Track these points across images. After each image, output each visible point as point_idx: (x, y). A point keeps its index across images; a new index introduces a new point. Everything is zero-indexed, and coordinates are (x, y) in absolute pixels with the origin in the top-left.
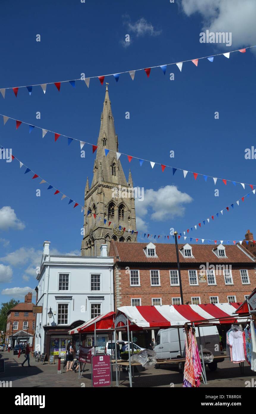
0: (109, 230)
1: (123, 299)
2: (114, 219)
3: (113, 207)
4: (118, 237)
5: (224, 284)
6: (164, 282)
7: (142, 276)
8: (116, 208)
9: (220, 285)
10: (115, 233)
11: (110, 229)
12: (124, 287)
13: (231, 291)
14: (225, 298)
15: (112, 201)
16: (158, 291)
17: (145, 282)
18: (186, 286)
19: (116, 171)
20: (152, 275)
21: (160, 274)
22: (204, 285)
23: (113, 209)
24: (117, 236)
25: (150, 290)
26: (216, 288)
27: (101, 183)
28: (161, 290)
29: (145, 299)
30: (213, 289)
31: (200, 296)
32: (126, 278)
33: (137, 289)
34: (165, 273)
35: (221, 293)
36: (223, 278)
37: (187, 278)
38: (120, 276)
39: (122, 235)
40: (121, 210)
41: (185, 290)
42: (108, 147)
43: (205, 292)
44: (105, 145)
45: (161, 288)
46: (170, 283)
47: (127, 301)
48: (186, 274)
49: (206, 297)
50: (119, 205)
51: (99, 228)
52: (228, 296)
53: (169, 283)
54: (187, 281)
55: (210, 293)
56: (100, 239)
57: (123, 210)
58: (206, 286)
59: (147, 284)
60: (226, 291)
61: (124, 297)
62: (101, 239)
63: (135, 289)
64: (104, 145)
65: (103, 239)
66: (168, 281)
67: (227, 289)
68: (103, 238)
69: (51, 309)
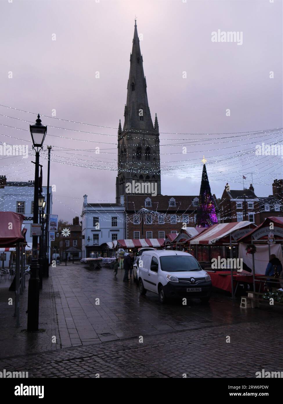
3: (140, 150)
4: (144, 176)
6: (154, 222)
7: (141, 218)
8: (143, 151)
10: (141, 173)
15: (140, 145)
18: (168, 224)
19: (143, 116)
20: (147, 218)
21: (152, 217)
22: (180, 224)
25: (146, 227)
27: (129, 131)
28: (153, 226)
31: (177, 230)
32: (131, 220)
33: (138, 226)
34: (156, 216)
36: (194, 220)
38: (128, 218)
39: (148, 174)
41: (168, 227)
42: (136, 92)
47: (132, 233)
48: (169, 217)
50: (145, 148)
54: (169, 221)
57: (149, 152)
61: (130, 230)
64: (133, 91)
66: (157, 221)
68: (131, 178)
69: (89, 237)
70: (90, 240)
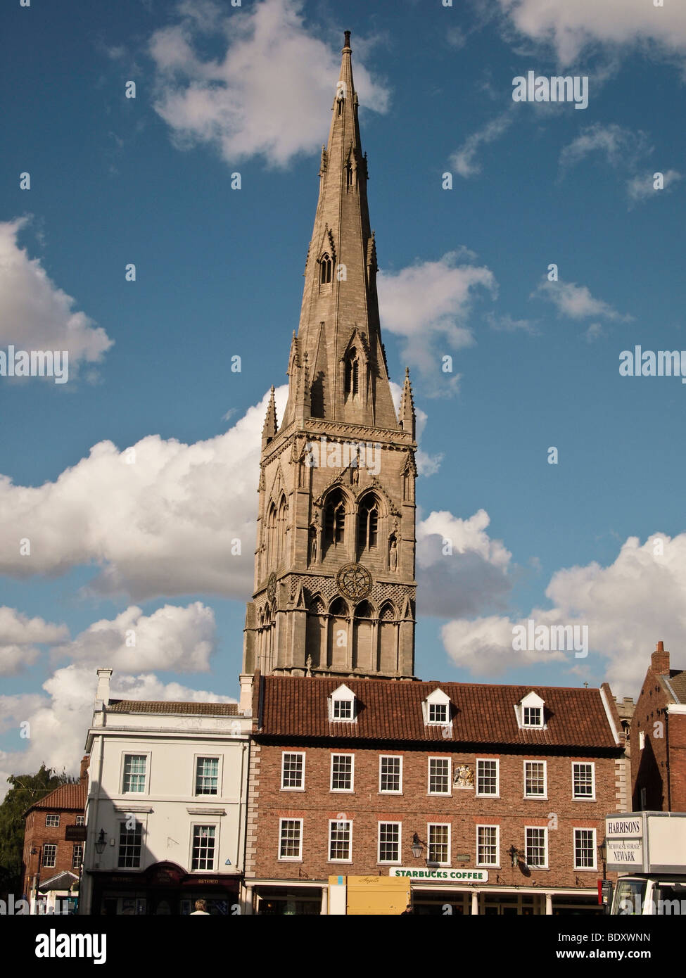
0: (323, 582)
1: (261, 819)
2: (343, 542)
3: (341, 503)
4: (350, 603)
5: (521, 798)
6: (362, 784)
7: (311, 766)
8: (351, 507)
9: (510, 800)
10: (341, 590)
11: (326, 577)
12: (265, 790)
13: (537, 815)
14: (518, 831)
15: (339, 484)
16: (347, 805)
17: (317, 781)
18: (417, 796)
19: (359, 375)
20: (334, 766)
21: (355, 764)
22: (465, 795)
23: (342, 510)
24: (347, 600)
25: (328, 801)
26: (498, 805)
27: (301, 429)
28: (354, 801)
29: (314, 821)
30: (489, 808)
31: (451, 822)
32: (273, 771)
33: (295, 798)
34: (369, 762)
35: (507, 818)
36: (521, 782)
37: (424, 776)
38: (258, 766)
39: (366, 595)
40: (369, 512)
41: (415, 806)
42: (335, 288)
43: (465, 813)
44: (329, 281)
45: (353, 798)
46: (378, 786)
47: (270, 825)
48: (422, 767)
49: (466, 826)
50: (361, 495)
51: (290, 576)
52: (526, 827)
53: (374, 786)
54: (422, 784)
55: (479, 817)
56: (292, 611)
57: (374, 511)
58: (470, 799)
59: (321, 786)
60: (523, 815)
61: (264, 814)
62: (295, 610)
63: (291, 798)
64: (323, 282)
65: (301, 611)
66: (374, 782)
67: (526, 810)
68: (301, 608)
69: (103, 833)
70: (107, 846)
